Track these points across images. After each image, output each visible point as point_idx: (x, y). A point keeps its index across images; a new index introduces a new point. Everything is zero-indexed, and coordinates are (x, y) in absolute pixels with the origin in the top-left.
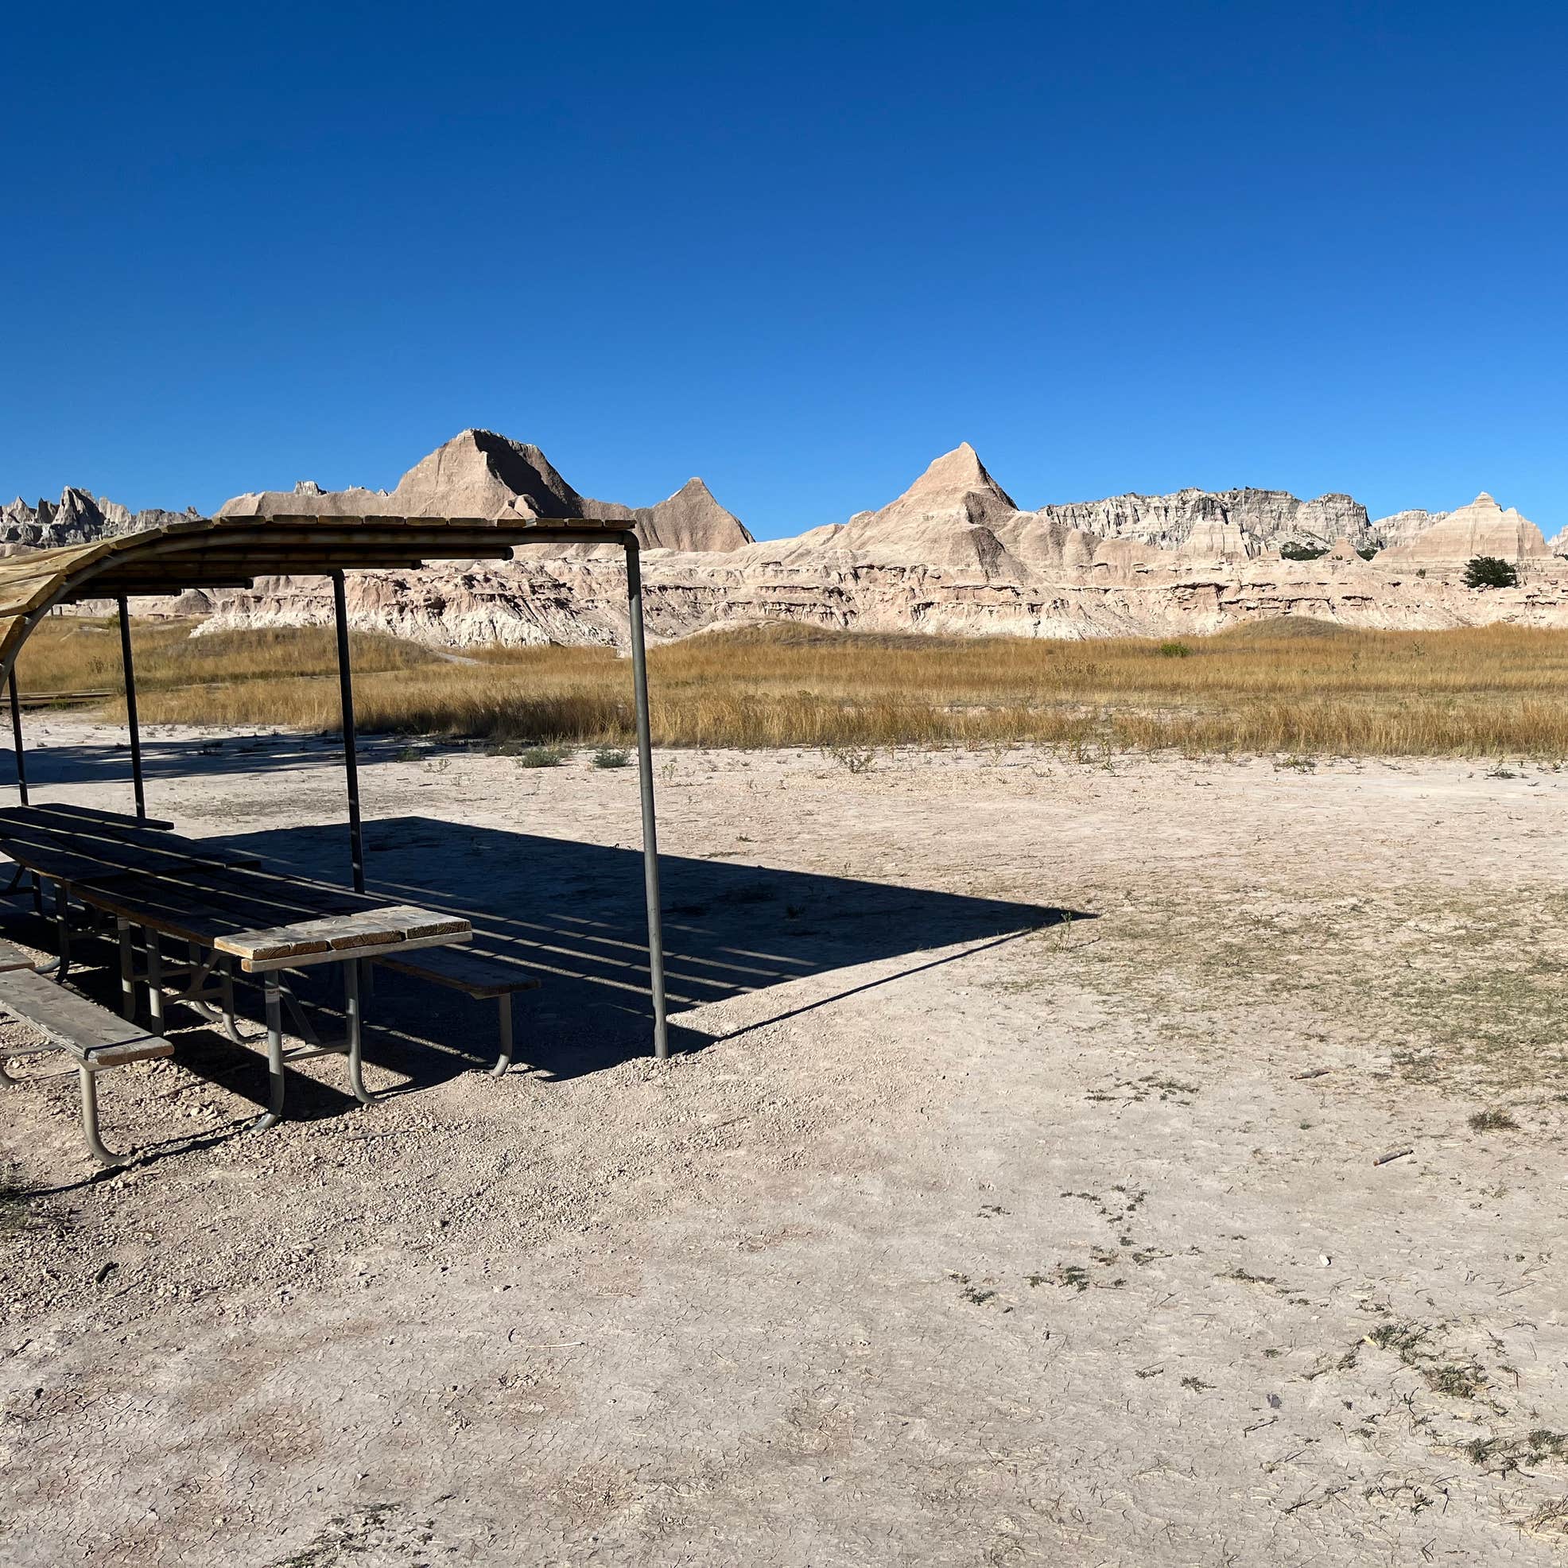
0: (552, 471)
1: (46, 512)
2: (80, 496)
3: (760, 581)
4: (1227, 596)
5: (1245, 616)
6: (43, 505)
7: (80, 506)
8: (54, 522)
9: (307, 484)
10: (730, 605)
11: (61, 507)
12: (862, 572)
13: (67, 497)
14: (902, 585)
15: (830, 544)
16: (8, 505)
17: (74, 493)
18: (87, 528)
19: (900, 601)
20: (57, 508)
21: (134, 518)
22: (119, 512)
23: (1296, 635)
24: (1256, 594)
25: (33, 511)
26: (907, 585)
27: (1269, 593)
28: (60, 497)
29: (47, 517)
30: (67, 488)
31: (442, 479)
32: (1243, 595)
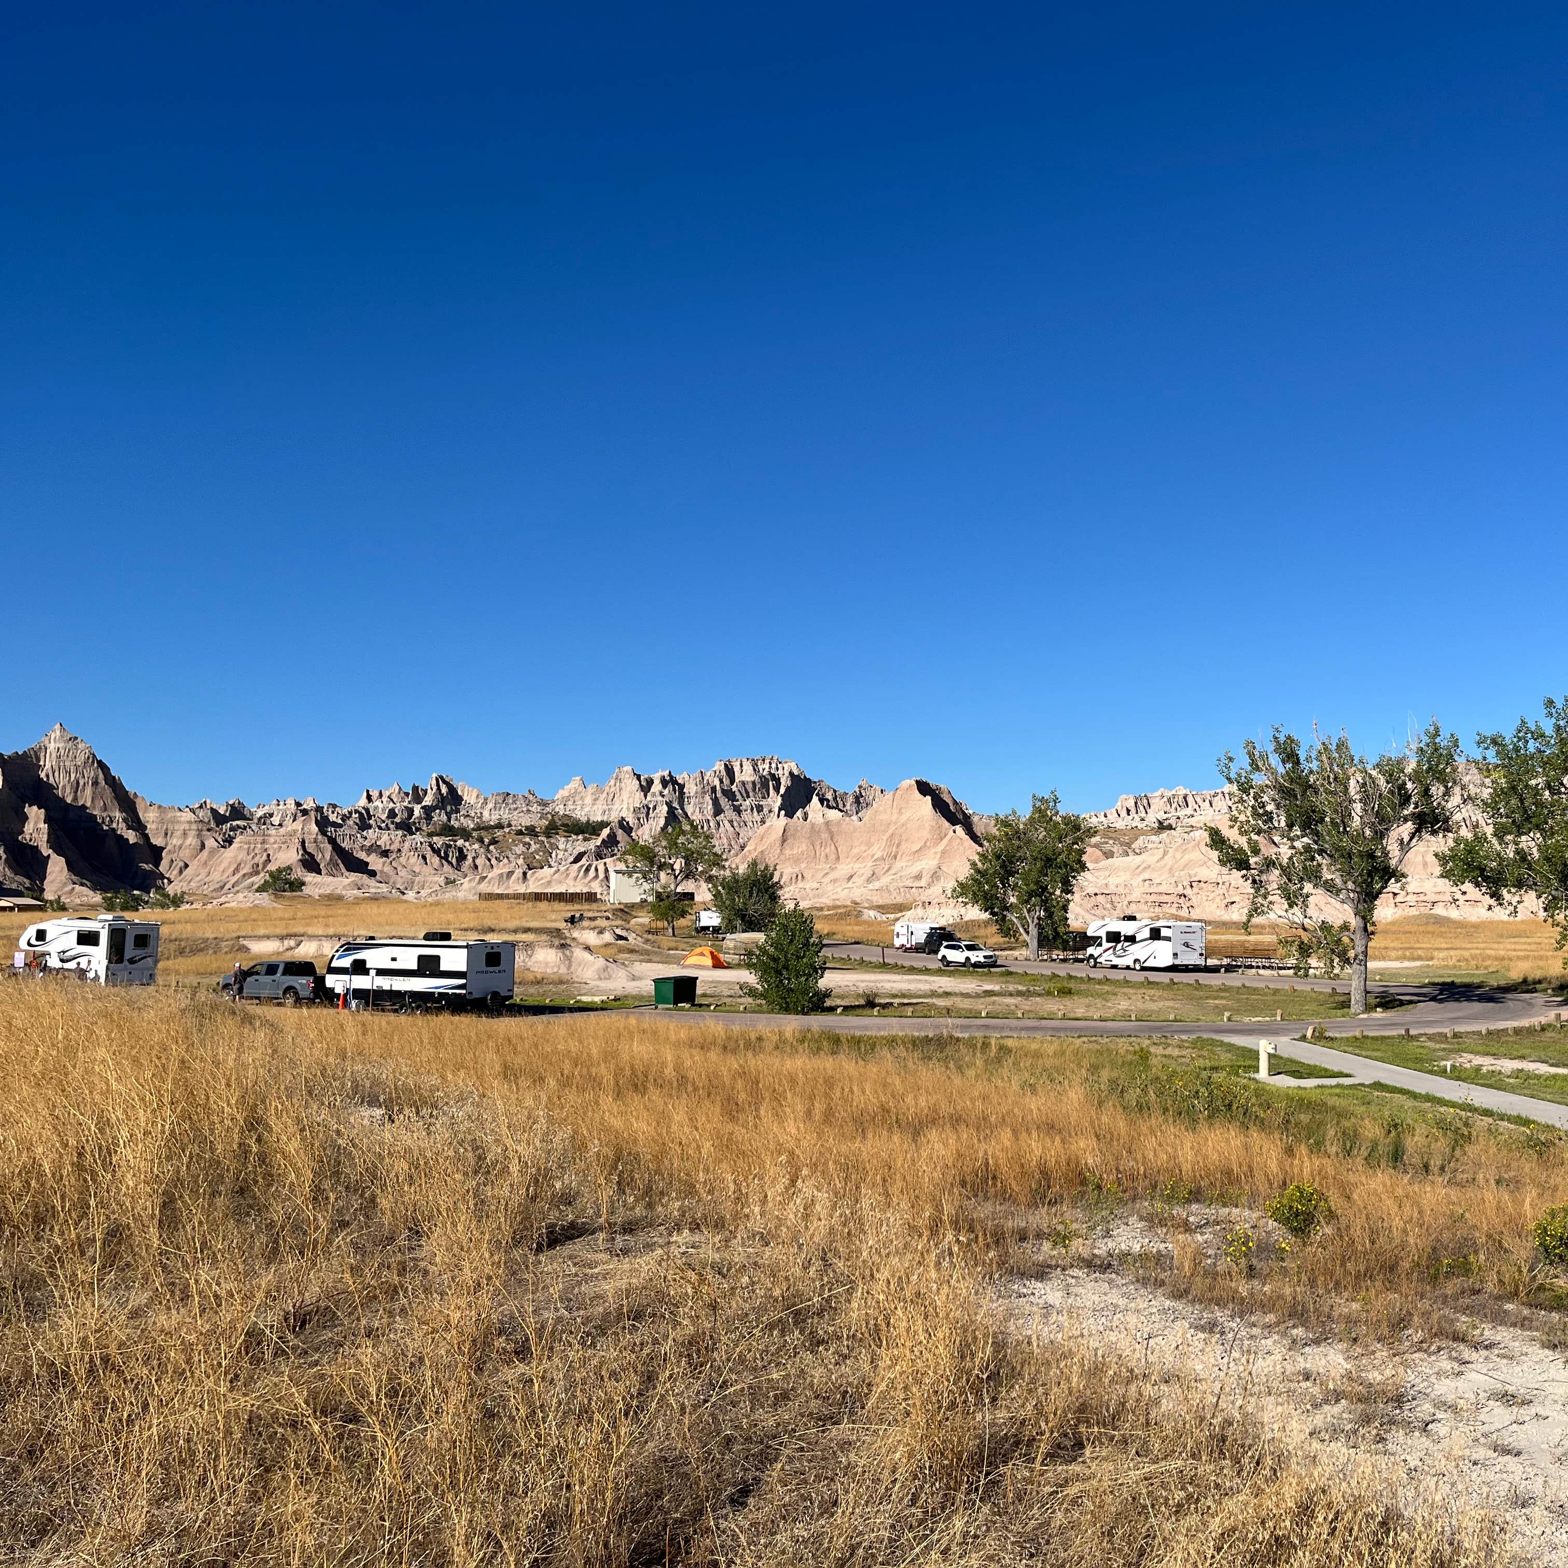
0: (955, 802)
1: (417, 795)
2: (444, 782)
3: (1142, 890)
4: (1399, 899)
5: (1408, 910)
6: (415, 789)
7: (444, 790)
8: (424, 804)
9: (625, 769)
10: (1130, 903)
11: (429, 791)
12: (1194, 884)
13: (434, 782)
14: (1217, 892)
15: (1163, 862)
16: (387, 789)
17: (440, 779)
18: (449, 808)
19: (1217, 900)
20: (425, 792)
21: (486, 799)
22: (474, 795)
23: (1427, 924)
24: (1415, 898)
25: (407, 794)
26: (1221, 892)
27: (1422, 898)
28: (429, 784)
29: (418, 799)
30: (434, 775)
31: (895, 811)
32: (1408, 898)
